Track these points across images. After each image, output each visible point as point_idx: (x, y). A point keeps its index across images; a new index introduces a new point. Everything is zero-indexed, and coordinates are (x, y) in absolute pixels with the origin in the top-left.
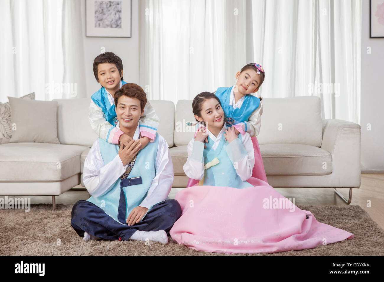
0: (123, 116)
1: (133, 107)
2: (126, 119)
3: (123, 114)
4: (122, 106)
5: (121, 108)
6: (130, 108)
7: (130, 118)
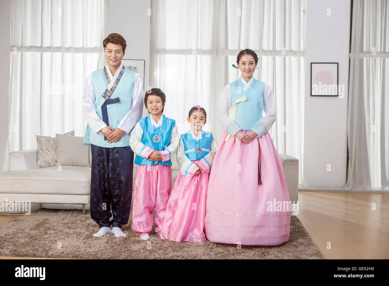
0: (111, 58)
1: (118, 51)
2: (113, 60)
3: (110, 56)
4: (110, 50)
5: (109, 52)
6: (115, 52)
7: (116, 59)
